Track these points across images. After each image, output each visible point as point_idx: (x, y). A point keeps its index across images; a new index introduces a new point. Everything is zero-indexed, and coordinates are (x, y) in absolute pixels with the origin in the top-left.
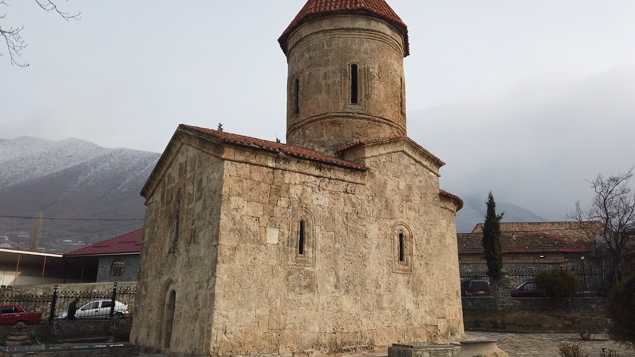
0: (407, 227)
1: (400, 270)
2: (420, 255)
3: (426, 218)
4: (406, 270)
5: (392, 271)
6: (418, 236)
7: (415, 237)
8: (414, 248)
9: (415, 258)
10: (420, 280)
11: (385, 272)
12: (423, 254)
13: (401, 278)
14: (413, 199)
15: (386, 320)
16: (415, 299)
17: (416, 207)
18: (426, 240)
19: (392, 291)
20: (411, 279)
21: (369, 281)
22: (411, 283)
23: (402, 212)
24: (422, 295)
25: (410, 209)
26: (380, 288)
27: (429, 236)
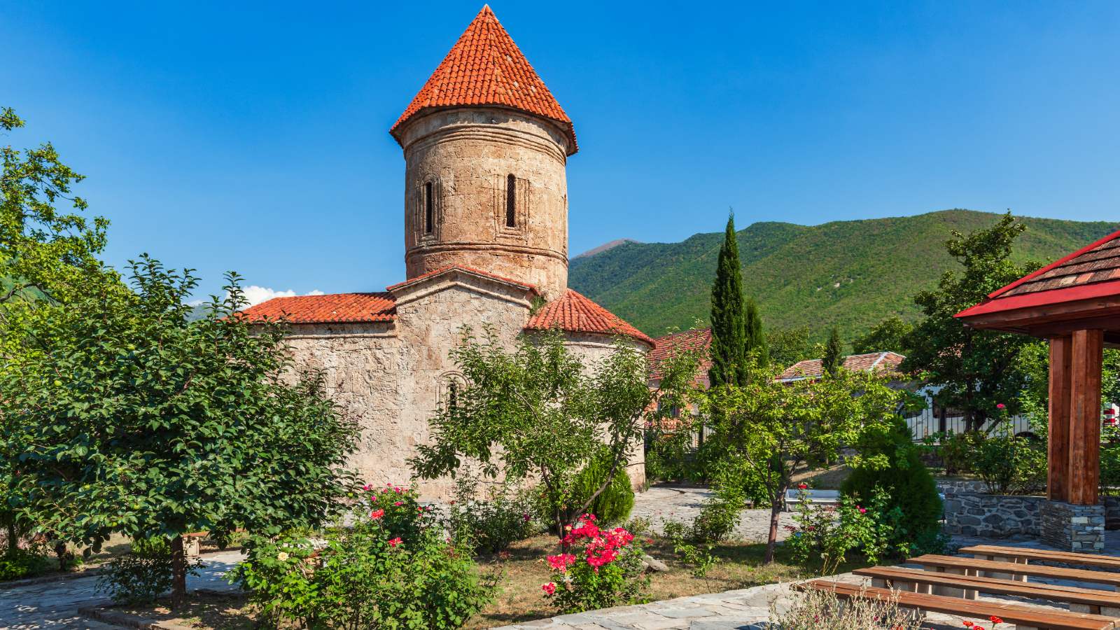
0: (462, 376)
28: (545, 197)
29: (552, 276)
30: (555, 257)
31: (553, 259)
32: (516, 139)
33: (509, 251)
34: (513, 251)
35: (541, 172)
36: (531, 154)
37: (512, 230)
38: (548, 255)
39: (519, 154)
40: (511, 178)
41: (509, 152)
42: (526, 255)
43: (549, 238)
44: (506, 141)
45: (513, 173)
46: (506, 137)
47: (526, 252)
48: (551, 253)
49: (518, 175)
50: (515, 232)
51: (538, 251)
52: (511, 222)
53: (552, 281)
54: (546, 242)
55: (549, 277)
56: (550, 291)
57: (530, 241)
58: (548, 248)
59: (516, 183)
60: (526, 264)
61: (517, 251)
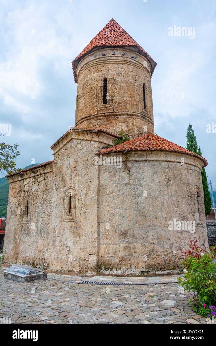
0: (74, 189)
1: (67, 219)
2: (80, 207)
3: (87, 178)
4: (71, 219)
5: (63, 221)
6: (80, 193)
7: (78, 195)
8: (77, 203)
9: (77, 209)
10: (79, 225)
11: (59, 222)
12: (82, 206)
13: (68, 225)
14: (78, 168)
15: (56, 253)
16: (74, 239)
17: (80, 173)
18: (86, 194)
19: (61, 234)
20: (73, 225)
21: (50, 229)
22: (73, 227)
23: (71, 180)
24: (80, 236)
25: (76, 176)
26: (56, 232)
27: (88, 191)
28: (124, 84)
29: (131, 126)
30: (133, 115)
31: (131, 116)
32: (107, 61)
33: (104, 116)
34: (106, 116)
35: (121, 73)
36: (115, 66)
37: (106, 105)
38: (128, 115)
39: (109, 67)
40: (105, 80)
41: (103, 68)
42: (114, 117)
43: (128, 106)
44: (103, 63)
45: (106, 77)
46: (103, 61)
47: (113, 115)
48: (130, 113)
49: (108, 77)
50: (107, 106)
51: (120, 113)
52: (105, 101)
53: (131, 128)
54: (126, 108)
55: (128, 127)
56: (130, 134)
57: (115, 109)
58: (127, 111)
59: (108, 82)
60: (113, 121)
61: (108, 116)
